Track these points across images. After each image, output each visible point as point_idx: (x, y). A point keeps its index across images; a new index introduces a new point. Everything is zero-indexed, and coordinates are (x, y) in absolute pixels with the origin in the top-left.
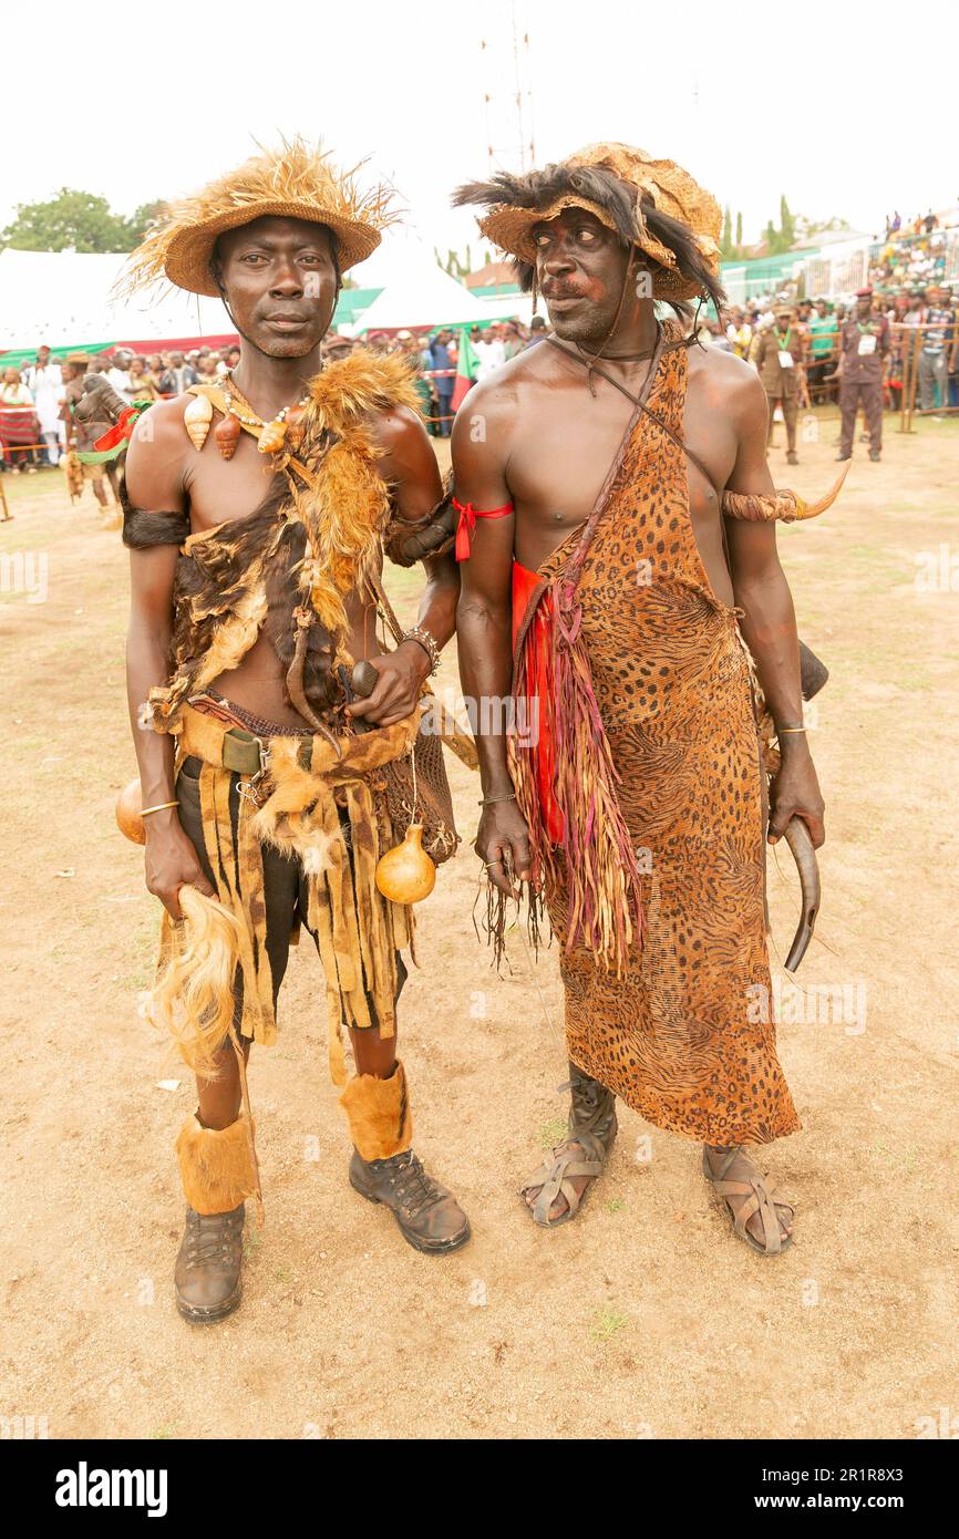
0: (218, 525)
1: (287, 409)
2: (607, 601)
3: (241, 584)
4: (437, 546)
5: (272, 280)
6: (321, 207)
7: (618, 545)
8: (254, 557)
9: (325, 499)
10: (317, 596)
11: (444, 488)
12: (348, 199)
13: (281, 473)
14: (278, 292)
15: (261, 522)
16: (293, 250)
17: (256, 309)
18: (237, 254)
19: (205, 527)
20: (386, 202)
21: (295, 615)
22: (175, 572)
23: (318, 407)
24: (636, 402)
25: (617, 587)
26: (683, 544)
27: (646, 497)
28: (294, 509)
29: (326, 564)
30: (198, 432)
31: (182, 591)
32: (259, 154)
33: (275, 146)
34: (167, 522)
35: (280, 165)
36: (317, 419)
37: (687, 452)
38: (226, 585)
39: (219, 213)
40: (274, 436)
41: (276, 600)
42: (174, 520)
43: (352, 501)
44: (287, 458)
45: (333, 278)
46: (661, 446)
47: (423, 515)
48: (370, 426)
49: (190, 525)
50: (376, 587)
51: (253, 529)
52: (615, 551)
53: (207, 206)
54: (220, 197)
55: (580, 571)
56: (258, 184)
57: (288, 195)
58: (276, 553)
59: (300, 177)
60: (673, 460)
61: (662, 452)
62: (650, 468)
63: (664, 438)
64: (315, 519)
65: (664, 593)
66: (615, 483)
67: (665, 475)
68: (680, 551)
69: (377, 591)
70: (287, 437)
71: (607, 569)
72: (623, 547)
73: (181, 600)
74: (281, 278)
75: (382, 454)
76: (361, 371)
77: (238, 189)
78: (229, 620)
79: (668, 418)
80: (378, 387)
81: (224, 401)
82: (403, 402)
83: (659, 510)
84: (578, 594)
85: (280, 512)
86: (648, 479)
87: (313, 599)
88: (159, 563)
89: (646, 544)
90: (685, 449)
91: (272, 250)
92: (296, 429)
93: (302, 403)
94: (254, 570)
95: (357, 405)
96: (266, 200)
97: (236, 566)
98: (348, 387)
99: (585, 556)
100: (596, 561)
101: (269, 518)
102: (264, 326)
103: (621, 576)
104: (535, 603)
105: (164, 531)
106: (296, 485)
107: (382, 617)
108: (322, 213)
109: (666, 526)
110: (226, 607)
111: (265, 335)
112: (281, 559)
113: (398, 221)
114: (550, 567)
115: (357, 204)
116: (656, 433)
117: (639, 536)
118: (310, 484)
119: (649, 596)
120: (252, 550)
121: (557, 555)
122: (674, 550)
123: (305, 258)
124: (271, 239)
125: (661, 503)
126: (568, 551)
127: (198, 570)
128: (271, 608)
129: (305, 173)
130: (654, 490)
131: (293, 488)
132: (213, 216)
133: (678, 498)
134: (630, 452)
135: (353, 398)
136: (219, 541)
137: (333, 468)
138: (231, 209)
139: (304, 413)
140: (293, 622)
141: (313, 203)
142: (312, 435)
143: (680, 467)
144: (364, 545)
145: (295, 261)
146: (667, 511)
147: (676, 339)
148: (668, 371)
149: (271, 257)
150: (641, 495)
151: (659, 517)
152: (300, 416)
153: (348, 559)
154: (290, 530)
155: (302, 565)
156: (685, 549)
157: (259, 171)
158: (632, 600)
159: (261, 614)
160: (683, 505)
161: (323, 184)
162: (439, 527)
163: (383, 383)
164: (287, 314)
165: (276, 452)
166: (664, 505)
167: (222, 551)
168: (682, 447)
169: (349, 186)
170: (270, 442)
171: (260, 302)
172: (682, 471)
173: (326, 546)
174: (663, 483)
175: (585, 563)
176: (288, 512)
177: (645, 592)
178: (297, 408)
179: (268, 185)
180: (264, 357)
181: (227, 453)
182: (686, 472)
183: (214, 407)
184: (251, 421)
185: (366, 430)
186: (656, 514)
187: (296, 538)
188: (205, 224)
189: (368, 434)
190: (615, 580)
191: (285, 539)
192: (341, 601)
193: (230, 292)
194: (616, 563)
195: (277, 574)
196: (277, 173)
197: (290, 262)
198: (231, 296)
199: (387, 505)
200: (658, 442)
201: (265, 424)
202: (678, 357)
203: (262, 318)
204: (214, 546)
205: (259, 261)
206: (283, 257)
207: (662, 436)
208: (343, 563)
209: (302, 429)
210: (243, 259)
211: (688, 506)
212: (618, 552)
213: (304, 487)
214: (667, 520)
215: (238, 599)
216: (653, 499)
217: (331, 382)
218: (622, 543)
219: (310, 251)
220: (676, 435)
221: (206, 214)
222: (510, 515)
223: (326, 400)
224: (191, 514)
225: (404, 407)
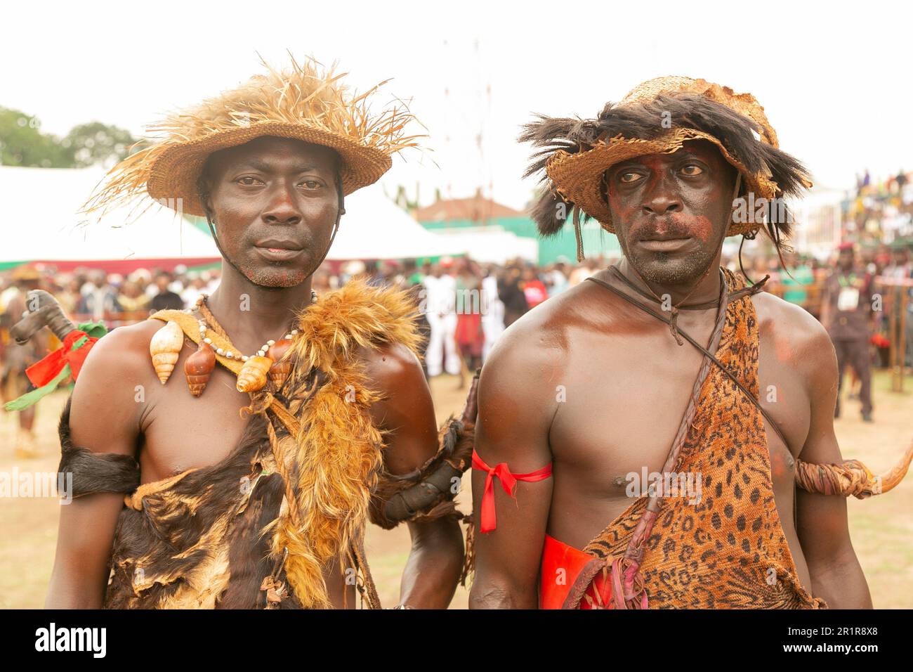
0: (177, 473)
1: (271, 342)
2: (679, 587)
3: (200, 546)
4: (426, 507)
5: (268, 204)
6: (328, 130)
7: (691, 519)
8: (220, 514)
9: (309, 449)
10: (293, 564)
11: (441, 439)
12: (358, 122)
13: (259, 416)
14: (271, 218)
15: (231, 473)
16: (293, 173)
17: (246, 233)
18: (229, 175)
19: (161, 476)
20: (400, 127)
21: (264, 587)
22: (116, 528)
23: (309, 342)
24: (704, 353)
25: (691, 570)
26: (766, 520)
27: (720, 463)
28: (271, 458)
29: (306, 526)
30: (165, 363)
31: (125, 552)
32: (264, 71)
33: (282, 66)
34: (115, 467)
35: (287, 86)
36: (307, 356)
37: (764, 413)
38: (181, 547)
39: (216, 131)
40: (257, 373)
41: (240, 567)
42: (123, 465)
43: (342, 452)
44: (270, 399)
45: (336, 204)
46: (735, 404)
47: (412, 470)
48: (362, 365)
49: (140, 471)
50: (358, 554)
51: (223, 479)
52: (687, 525)
53: (202, 124)
54: (218, 115)
55: (644, 550)
56: (261, 104)
57: (293, 116)
58: (246, 509)
59: (306, 100)
60: (750, 420)
61: (736, 410)
62: (725, 428)
63: (738, 395)
64: (295, 470)
65: (747, 579)
66: (686, 445)
67: (741, 437)
68: (763, 529)
69: (359, 559)
70: (270, 376)
71: (679, 548)
72: (697, 522)
73: (122, 563)
74: (277, 202)
75: (377, 399)
76: (359, 303)
77: (239, 108)
78: (180, 590)
79: (741, 372)
80: (378, 323)
81: (198, 329)
82: (401, 340)
83: (737, 479)
84: (642, 576)
85: (254, 461)
86: (723, 441)
87: (287, 567)
88: (98, 515)
89: (724, 519)
90: (761, 409)
91: (269, 172)
92: (281, 366)
93: (288, 337)
94: (217, 530)
95: (352, 341)
96: (267, 121)
97: (194, 524)
98: (345, 321)
99: (651, 530)
100: (665, 538)
101: (241, 468)
102: (254, 253)
103: (696, 557)
104: (584, 587)
105: (111, 477)
106: (275, 429)
107: (361, 591)
108: (329, 137)
109: (746, 498)
110: (179, 574)
111: (253, 263)
112: (250, 517)
113: (412, 145)
114: (604, 543)
115: (368, 128)
116: (729, 388)
117: (716, 509)
118: (293, 430)
119: (730, 583)
120: (217, 506)
121: (615, 528)
122: (756, 527)
123: (307, 182)
124: (269, 160)
125: (738, 470)
126: (628, 523)
127: (149, 527)
128: (234, 578)
129: (314, 95)
130: (730, 454)
131: (272, 434)
132: (208, 135)
133: (758, 464)
134: (700, 409)
135: (348, 333)
136: (179, 493)
137: (322, 413)
138: (229, 128)
139: (292, 348)
140: (259, 596)
141: (320, 126)
142: (300, 373)
143: (758, 429)
144: (353, 505)
145: (295, 184)
146: (746, 479)
147: (739, 287)
148: (737, 321)
149: (268, 180)
150: (715, 459)
151: (737, 487)
152: (286, 352)
153: (332, 520)
154: (264, 483)
155: (275, 526)
156: (768, 526)
157: (262, 91)
158: (710, 588)
159: (221, 584)
160: (764, 474)
161: (332, 106)
162: (430, 486)
163: (382, 319)
164: (280, 240)
165: (256, 391)
166: (741, 472)
167: (181, 505)
168: (757, 405)
169: (361, 109)
170: (252, 379)
171: (250, 227)
172: (761, 433)
173: (307, 502)
174: (740, 446)
175: (651, 540)
176: (264, 462)
177: (726, 577)
178: (281, 342)
179: (271, 104)
180: (250, 284)
181: (197, 389)
182: (765, 434)
183: (185, 335)
184: (229, 354)
185: (358, 370)
186: (733, 483)
187: (270, 492)
188: (197, 142)
189: (360, 375)
190: (689, 562)
191: (258, 494)
192: (319, 570)
193: (218, 214)
194: (690, 542)
195: (244, 535)
196: (283, 94)
197: (288, 186)
198: (218, 219)
199: (380, 457)
200: (731, 400)
201: (245, 358)
202: (744, 306)
203: (253, 244)
204: (172, 499)
205: (255, 184)
206: (282, 180)
207: (736, 393)
208: (325, 526)
209: (288, 366)
210: (236, 180)
211: (769, 474)
212: (691, 528)
213: (284, 433)
214: (747, 490)
215: (195, 565)
216: (729, 464)
217: (325, 315)
218: (696, 516)
219: (312, 175)
220: (751, 392)
221: (200, 132)
222: (549, 479)
223: (319, 334)
224: (144, 457)
225: (401, 345)
